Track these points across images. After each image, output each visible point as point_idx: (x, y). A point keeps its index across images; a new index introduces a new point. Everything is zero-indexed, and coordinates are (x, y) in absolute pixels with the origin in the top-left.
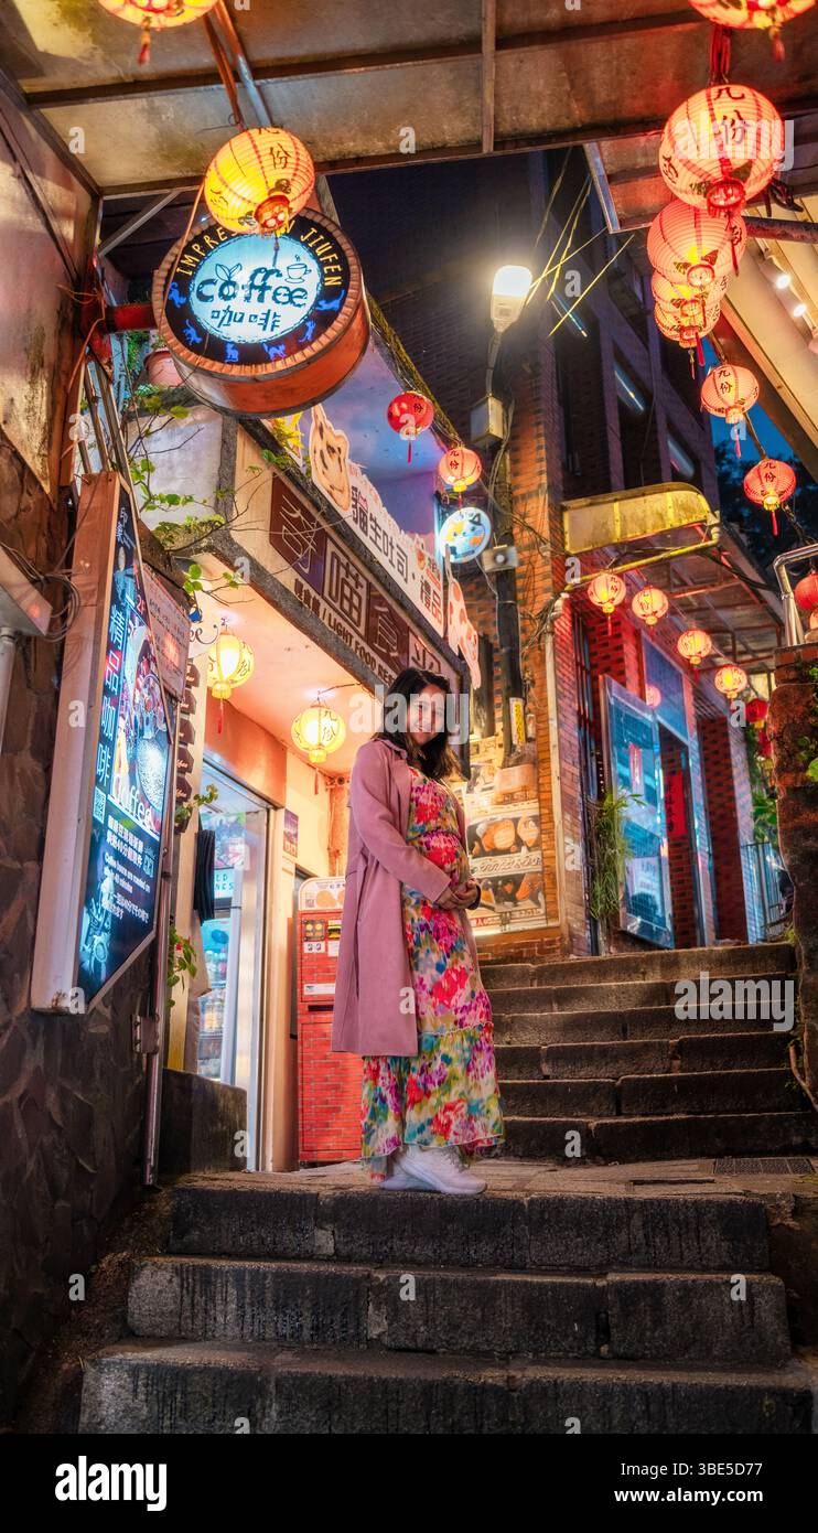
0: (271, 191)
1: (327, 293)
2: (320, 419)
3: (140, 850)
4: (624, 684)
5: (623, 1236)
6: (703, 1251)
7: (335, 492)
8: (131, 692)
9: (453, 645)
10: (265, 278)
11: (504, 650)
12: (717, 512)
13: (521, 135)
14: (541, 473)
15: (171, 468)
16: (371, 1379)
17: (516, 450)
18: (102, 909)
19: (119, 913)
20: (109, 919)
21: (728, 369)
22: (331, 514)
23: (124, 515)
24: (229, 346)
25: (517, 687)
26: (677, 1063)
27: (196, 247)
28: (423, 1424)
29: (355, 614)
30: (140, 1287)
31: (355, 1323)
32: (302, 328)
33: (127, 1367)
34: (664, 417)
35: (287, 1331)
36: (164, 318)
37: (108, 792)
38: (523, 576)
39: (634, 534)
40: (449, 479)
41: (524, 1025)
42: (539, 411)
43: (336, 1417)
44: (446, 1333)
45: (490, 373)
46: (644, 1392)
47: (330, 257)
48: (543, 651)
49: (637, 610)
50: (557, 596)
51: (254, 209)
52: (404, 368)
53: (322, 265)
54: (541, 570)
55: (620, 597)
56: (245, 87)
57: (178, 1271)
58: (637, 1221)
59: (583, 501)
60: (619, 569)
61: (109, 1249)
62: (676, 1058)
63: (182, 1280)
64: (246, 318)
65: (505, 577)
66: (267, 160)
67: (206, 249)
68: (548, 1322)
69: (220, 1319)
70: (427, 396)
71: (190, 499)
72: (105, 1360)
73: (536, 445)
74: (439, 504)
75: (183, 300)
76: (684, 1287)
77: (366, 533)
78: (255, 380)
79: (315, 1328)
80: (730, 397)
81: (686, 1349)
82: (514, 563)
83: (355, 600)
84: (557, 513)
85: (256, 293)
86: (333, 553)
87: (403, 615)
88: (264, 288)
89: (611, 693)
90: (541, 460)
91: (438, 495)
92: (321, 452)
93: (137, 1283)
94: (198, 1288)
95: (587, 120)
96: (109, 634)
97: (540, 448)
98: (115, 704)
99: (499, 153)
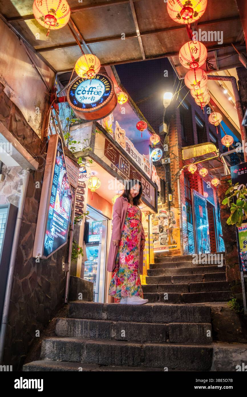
0: (90, 68)
1: (106, 92)
2: (118, 127)
3: (63, 222)
4: (198, 191)
5: (176, 315)
6: (195, 318)
7: (122, 144)
8: (61, 185)
9: (153, 180)
10: (92, 89)
11: (167, 183)
12: (218, 149)
13: (152, 55)
14: (176, 141)
15: (80, 137)
16: (108, 345)
17: (171, 135)
18: (51, 235)
19: (56, 236)
20: (53, 238)
21: (215, 113)
22: (120, 148)
23: (59, 144)
24: (83, 105)
25: (170, 191)
26: (204, 280)
27: (77, 83)
28: (120, 356)
29: (127, 172)
30: (59, 324)
31: (108, 334)
32: (100, 100)
33: (52, 341)
34: (208, 128)
35: (92, 335)
36: (69, 99)
37: (53, 207)
38: (172, 165)
39: (199, 155)
40: (152, 142)
41: (168, 271)
42: (176, 126)
43: (100, 354)
44: (130, 336)
45: (164, 118)
46: (173, 349)
47: (107, 84)
48: (177, 183)
49: (200, 173)
50: (180, 170)
51: (86, 72)
52: (140, 115)
53: (105, 86)
54: (176, 164)
55: (195, 170)
56: (84, 45)
57: (67, 321)
58: (179, 311)
59: (187, 147)
60: (195, 163)
61: (55, 317)
62: (204, 279)
63: (68, 323)
64: (88, 98)
65: (168, 165)
66: (88, 61)
67: (79, 83)
68: (154, 334)
69: (77, 332)
70: (146, 122)
71: (79, 142)
72: (47, 340)
73: (175, 134)
74: (150, 148)
75: (73, 95)
76: (187, 326)
77: (130, 153)
78: (89, 112)
79: (99, 335)
80: (215, 120)
81: (187, 340)
82: (169, 162)
83: (127, 169)
84: (180, 150)
85: (90, 93)
86: (121, 158)
87: (140, 173)
88: (92, 91)
89: (194, 193)
90: (176, 138)
91: (150, 146)
92: (118, 134)
93: (58, 324)
94: (72, 325)
95: (167, 52)
96: (54, 171)
97: (176, 135)
98: (56, 187)
99: (147, 60)
